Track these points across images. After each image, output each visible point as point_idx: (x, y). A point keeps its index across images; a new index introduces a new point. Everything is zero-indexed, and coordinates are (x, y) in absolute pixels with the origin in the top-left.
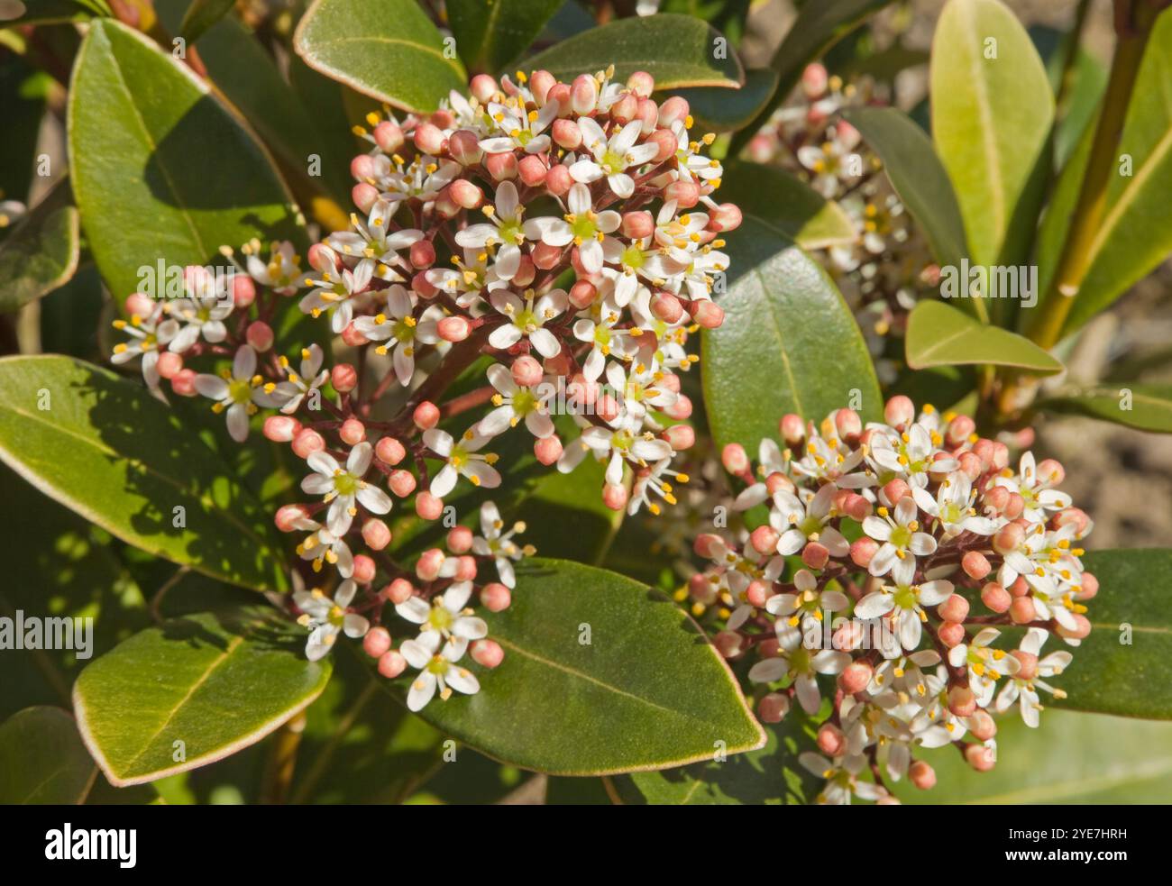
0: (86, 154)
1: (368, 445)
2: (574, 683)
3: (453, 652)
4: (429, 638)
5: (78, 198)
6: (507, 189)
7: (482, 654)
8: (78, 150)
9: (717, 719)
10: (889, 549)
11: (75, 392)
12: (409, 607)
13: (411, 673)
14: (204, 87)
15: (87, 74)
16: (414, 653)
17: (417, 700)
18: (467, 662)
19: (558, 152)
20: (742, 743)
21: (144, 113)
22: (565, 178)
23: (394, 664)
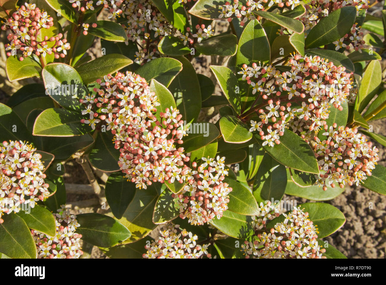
0: (243, 38)
1: (280, 106)
2: (290, 152)
3: (273, 140)
4: (270, 136)
5: (239, 44)
6: (321, 79)
7: (277, 142)
8: (242, 37)
9: (313, 168)
10: (354, 154)
11: (228, 75)
12: (269, 130)
13: (265, 140)
14: (266, 35)
15: (249, 26)
16: (267, 137)
17: (264, 144)
18: (274, 142)
19: (332, 77)
20: (316, 173)
21: (254, 35)
22: (333, 82)
23: (264, 138)
